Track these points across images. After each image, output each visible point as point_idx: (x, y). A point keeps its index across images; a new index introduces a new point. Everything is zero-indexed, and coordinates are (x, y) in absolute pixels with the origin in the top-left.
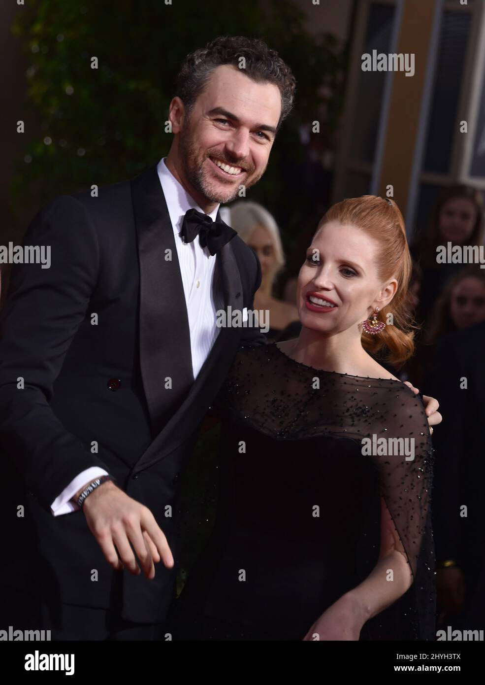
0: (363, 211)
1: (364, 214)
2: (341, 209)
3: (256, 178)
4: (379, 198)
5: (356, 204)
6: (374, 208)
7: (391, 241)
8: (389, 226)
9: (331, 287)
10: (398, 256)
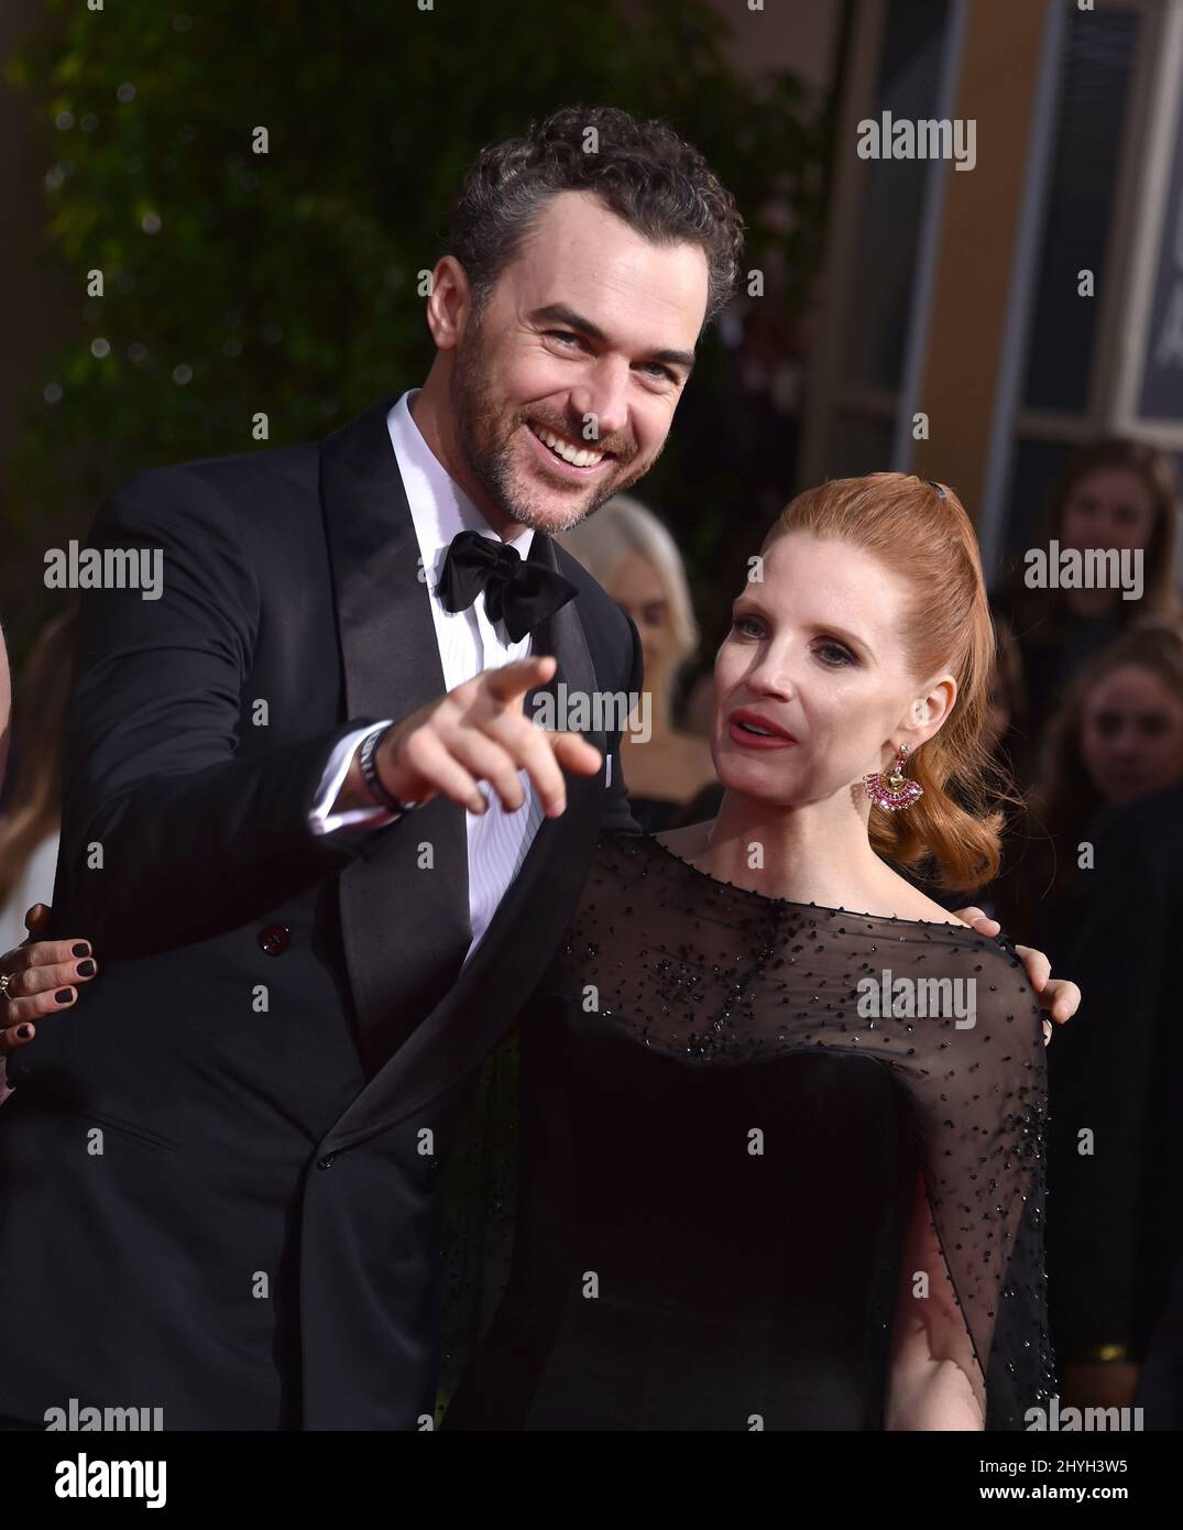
0: (871, 507)
1: (873, 513)
2: (818, 502)
3: (638, 472)
4: (911, 478)
5: (856, 490)
6: (897, 500)
7: (939, 579)
8: (937, 545)
9: (788, 691)
10: (957, 620)
